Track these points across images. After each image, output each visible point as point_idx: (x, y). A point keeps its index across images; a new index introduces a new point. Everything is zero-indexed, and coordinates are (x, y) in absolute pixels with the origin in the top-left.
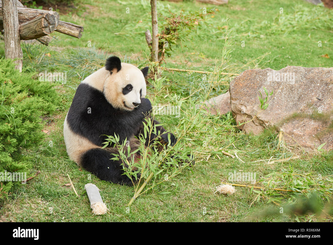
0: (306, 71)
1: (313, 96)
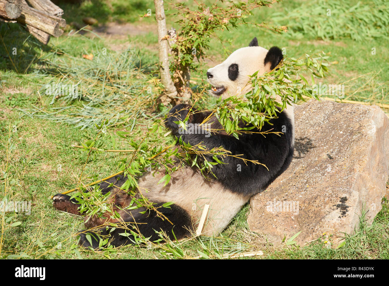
1: (323, 151)
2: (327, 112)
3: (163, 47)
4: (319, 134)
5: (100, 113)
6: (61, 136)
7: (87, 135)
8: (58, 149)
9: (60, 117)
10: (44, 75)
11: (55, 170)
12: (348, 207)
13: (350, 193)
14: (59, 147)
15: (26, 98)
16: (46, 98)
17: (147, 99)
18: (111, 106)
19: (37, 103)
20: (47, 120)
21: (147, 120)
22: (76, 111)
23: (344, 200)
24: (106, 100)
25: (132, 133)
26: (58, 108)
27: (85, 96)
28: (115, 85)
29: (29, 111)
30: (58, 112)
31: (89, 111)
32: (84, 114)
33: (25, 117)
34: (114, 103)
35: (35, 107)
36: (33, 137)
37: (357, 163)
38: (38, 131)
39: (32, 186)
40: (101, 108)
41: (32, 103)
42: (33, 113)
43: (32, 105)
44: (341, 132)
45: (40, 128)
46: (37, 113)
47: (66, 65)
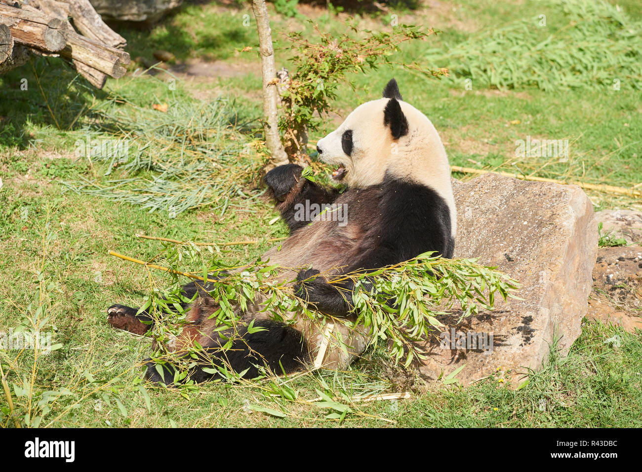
1: (499, 249)
2: (505, 193)
3: (270, 95)
4: (493, 225)
5: (177, 189)
6: (120, 221)
7: (158, 221)
8: (116, 239)
9: (119, 194)
10: (97, 133)
11: (110, 270)
12: (533, 330)
13: (537, 311)
14: (118, 237)
15: (71, 166)
16: (100, 166)
17: (245, 170)
18: (192, 179)
19: (87, 173)
20: (100, 198)
21: (245, 201)
22: (142, 185)
23: (528, 320)
24: (186, 171)
25: (222, 219)
26: (116, 181)
27: (156, 164)
28: (199, 149)
29: (74, 184)
30: (117, 186)
31: (161, 186)
32: (155, 190)
33: (69, 193)
34: (197, 175)
35: (83, 178)
36: (80, 222)
37: (547, 267)
38: (88, 213)
39: (78, 293)
40: (179, 182)
41: (80, 173)
42: (81, 187)
43: (79, 175)
44: (526, 223)
45: (90, 209)
46: (86, 187)
47: (129, 119)
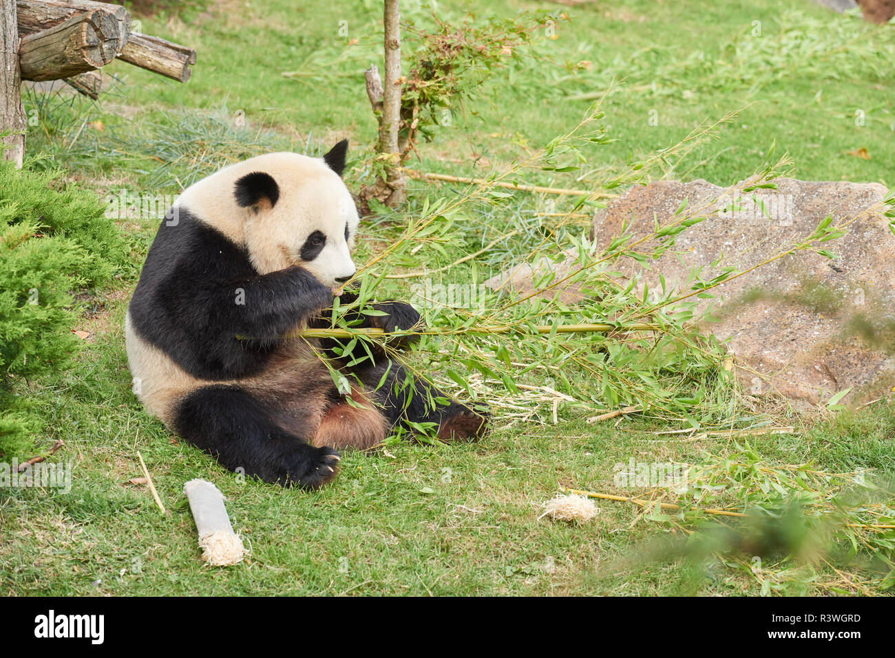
0: (802, 191)
1: (819, 259)
